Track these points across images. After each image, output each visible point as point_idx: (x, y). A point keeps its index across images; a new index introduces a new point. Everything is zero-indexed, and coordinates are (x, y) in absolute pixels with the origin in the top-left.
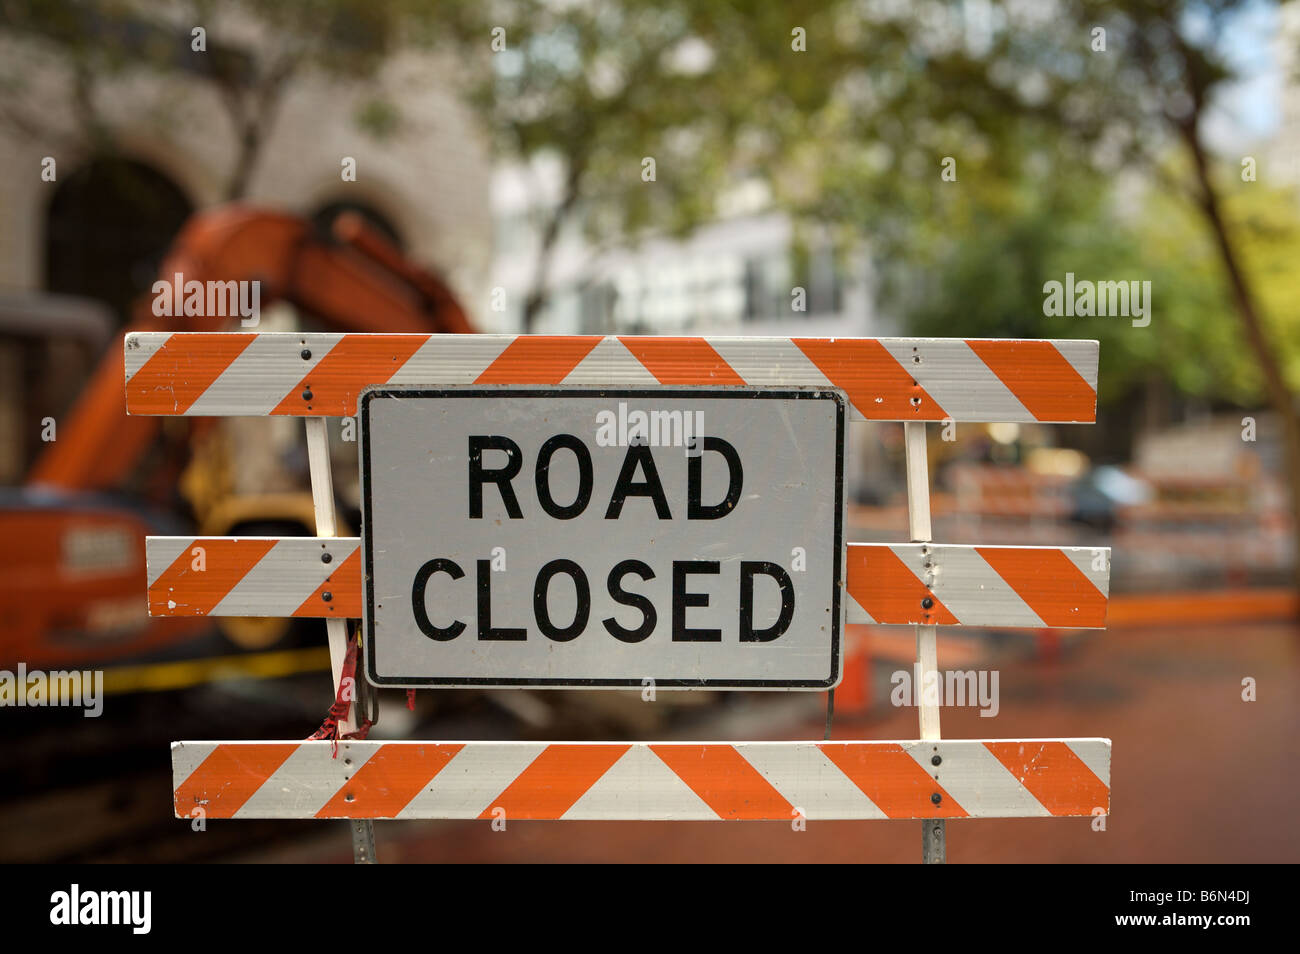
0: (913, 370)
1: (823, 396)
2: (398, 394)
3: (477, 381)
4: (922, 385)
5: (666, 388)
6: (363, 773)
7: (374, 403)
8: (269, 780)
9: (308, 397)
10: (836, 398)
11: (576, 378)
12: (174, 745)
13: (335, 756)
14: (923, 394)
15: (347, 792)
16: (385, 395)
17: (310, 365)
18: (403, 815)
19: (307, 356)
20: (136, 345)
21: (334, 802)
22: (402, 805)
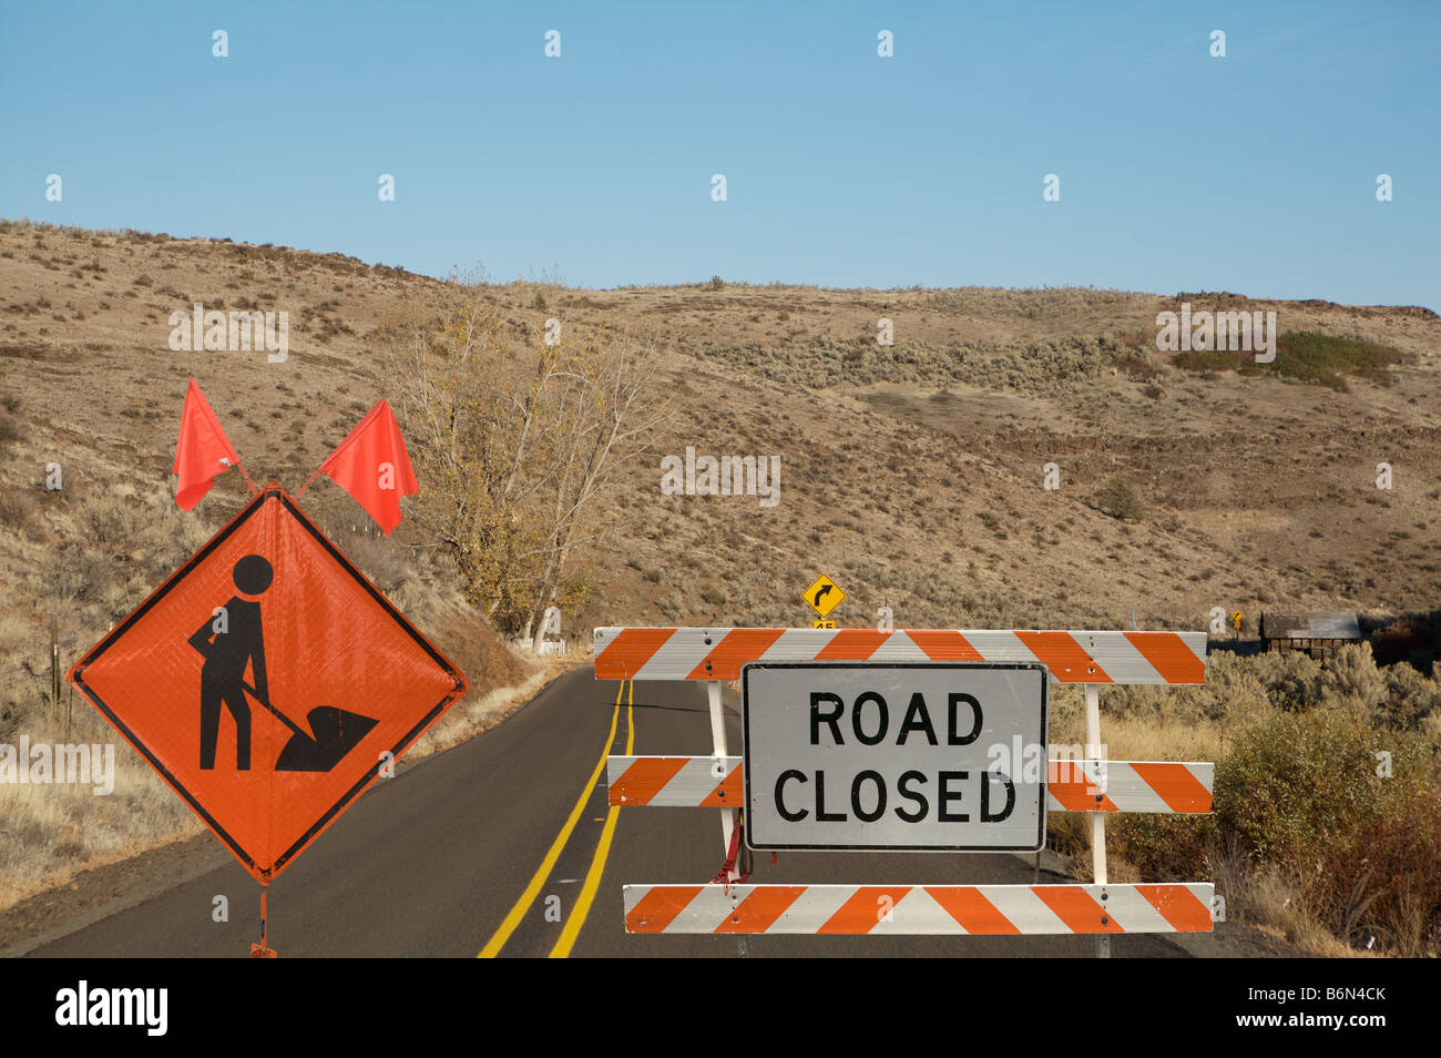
0: (1090, 651)
1: (1033, 667)
2: (765, 666)
3: (816, 658)
4: (1096, 661)
5: (934, 662)
6: (744, 904)
7: (751, 673)
8: (685, 910)
9: (709, 668)
10: (1041, 669)
11: (876, 657)
12: (625, 887)
13: (726, 894)
14: (1096, 666)
15: (734, 917)
16: (758, 667)
17: (711, 648)
18: (769, 931)
19: (708, 642)
20: (601, 635)
21: (726, 923)
22: (768, 925)
